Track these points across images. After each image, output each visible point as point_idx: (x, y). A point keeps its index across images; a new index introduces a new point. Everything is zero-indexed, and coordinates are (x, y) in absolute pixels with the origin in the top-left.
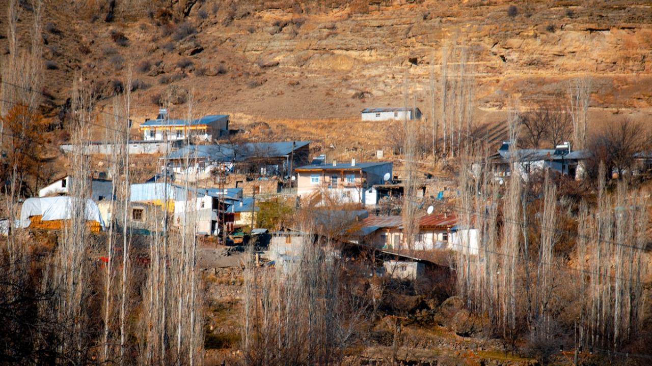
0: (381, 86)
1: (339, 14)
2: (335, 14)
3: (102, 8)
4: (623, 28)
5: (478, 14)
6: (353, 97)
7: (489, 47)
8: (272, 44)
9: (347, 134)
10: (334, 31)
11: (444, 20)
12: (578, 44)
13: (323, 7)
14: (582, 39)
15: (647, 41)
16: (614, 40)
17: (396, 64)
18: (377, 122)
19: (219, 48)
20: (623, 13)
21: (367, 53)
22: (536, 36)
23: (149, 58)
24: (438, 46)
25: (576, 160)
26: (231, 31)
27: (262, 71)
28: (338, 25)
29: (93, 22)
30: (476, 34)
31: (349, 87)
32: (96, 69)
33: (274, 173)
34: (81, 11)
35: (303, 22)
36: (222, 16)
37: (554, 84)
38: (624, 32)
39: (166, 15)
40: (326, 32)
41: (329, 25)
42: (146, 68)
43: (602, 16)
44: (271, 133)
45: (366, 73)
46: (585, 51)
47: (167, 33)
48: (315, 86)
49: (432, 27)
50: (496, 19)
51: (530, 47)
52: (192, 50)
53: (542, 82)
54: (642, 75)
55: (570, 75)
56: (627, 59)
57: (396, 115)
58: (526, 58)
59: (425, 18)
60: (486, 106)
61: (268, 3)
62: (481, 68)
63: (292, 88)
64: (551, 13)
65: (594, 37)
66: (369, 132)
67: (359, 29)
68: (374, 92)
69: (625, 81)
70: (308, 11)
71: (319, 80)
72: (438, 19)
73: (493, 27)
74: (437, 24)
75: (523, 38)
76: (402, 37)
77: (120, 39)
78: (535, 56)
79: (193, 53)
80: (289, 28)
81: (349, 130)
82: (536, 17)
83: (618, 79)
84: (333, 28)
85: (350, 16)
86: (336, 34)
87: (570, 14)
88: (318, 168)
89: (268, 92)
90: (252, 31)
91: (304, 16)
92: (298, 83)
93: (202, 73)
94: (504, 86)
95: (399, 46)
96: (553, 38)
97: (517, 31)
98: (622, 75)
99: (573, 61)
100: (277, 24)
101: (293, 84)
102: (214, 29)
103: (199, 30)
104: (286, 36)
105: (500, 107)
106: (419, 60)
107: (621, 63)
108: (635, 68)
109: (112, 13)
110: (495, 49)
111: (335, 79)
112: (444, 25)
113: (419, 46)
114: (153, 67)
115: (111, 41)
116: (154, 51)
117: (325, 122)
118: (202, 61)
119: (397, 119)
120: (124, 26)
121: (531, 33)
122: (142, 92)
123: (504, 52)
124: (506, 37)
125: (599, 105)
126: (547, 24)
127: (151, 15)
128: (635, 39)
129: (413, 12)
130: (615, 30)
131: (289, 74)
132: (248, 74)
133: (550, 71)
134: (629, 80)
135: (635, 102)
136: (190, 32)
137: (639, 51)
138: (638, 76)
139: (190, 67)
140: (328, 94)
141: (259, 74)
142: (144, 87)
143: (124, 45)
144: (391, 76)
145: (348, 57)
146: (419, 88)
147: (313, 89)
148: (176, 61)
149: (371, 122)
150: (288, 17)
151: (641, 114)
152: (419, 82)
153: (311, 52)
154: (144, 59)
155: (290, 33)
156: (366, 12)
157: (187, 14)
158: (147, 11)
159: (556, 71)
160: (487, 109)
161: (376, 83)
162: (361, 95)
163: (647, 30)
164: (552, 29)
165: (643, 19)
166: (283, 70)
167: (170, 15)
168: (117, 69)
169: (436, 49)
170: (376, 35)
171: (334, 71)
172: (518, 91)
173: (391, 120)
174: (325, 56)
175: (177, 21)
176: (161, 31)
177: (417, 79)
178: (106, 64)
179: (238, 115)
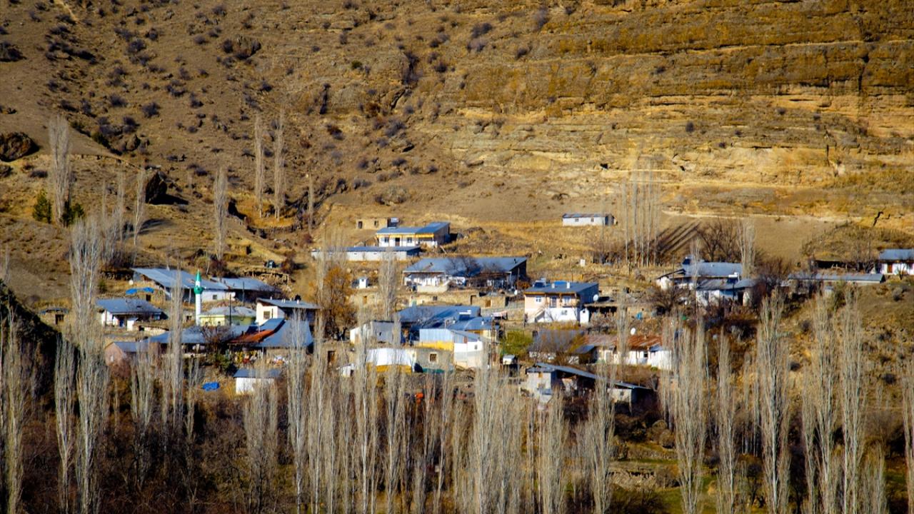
0: (577, 188)
1: (536, 116)
2: (531, 117)
3: (316, 101)
4: (783, 147)
5: (660, 126)
6: (553, 199)
7: (670, 158)
8: (476, 142)
9: (551, 238)
10: (532, 134)
11: (630, 130)
12: (745, 158)
13: (520, 109)
14: (749, 155)
15: (803, 159)
16: (775, 157)
17: (589, 167)
18: (576, 227)
19: (428, 145)
20: (782, 134)
21: (562, 155)
22: (710, 151)
23: (364, 153)
24: (626, 154)
25: (743, 288)
26: (438, 128)
27: (469, 170)
28: (535, 127)
29: (308, 114)
30: (659, 145)
31: (548, 188)
32: (318, 164)
33: (500, 287)
34: (296, 104)
35: (503, 123)
36: (428, 113)
37: (726, 193)
38: (783, 150)
39: (374, 108)
40: (525, 133)
41: (528, 127)
42: (364, 165)
43: (765, 136)
44: (487, 238)
45: (562, 175)
46: (752, 165)
47: (379, 126)
48: (518, 188)
49: (620, 137)
50: (675, 133)
51: (705, 160)
52: (404, 148)
53: (716, 191)
54: (799, 187)
55: (739, 185)
56: (786, 173)
57: (592, 220)
58: (702, 169)
59: (614, 128)
60: (668, 210)
61: (469, 102)
62: (663, 175)
63: (498, 189)
64: (722, 131)
65: (758, 153)
66: (570, 237)
67: (554, 133)
68: (571, 194)
69: (785, 192)
70: (506, 111)
71: (522, 180)
72: (625, 130)
73: (673, 140)
74: (624, 134)
75: (699, 152)
76: (594, 143)
77: (334, 131)
78: (709, 168)
79: (406, 150)
80: (490, 128)
81: (553, 235)
82: (710, 133)
83: (779, 190)
84: (531, 130)
85: (545, 120)
86: (534, 136)
87: (738, 133)
88: (540, 290)
89: (478, 193)
90: (457, 129)
91: (503, 116)
92: (503, 184)
93: (416, 171)
94: (684, 192)
95: (591, 150)
96: (725, 153)
97: (694, 146)
98: (782, 187)
99: (742, 173)
100: (480, 124)
101: (499, 186)
102: (421, 125)
103: (407, 126)
104: (488, 135)
105: (681, 211)
106: (609, 165)
107: (781, 176)
108: (792, 181)
109: (324, 105)
110: (675, 160)
111: (535, 180)
112: (630, 135)
113: (608, 153)
114: (371, 164)
115: (327, 134)
116: (368, 145)
117: (532, 226)
118: (414, 159)
119: (594, 224)
120: (337, 118)
121: (706, 148)
122: (365, 190)
123: (683, 163)
124: (684, 150)
125: (764, 212)
126: (719, 141)
127: (362, 108)
128: (793, 156)
129: (601, 119)
130: (776, 148)
131: (493, 174)
132: (457, 173)
133: (722, 181)
134: (789, 191)
135: (794, 211)
136: (399, 127)
137: (796, 167)
138: (796, 188)
139: (404, 166)
140: (530, 196)
141: (467, 174)
142: (366, 185)
143: (340, 139)
144: (585, 180)
145: (546, 158)
146: (610, 191)
147: (517, 191)
148: (391, 159)
149: (571, 227)
150: (488, 115)
151: (798, 221)
152: (610, 186)
153: (512, 152)
154: (360, 154)
155: (492, 133)
156: (561, 116)
157: (393, 107)
158: (357, 105)
159: (727, 181)
160: (670, 213)
161: (572, 186)
162: (559, 197)
163: (802, 149)
164: (723, 145)
165: (799, 139)
166: (487, 169)
167: (379, 108)
168: (338, 165)
169: (624, 157)
170: (570, 140)
171: (533, 171)
172: (696, 198)
173: (589, 226)
174: (525, 157)
175: (385, 114)
176: (372, 122)
177: (607, 182)
178: (327, 158)
179: (455, 217)
